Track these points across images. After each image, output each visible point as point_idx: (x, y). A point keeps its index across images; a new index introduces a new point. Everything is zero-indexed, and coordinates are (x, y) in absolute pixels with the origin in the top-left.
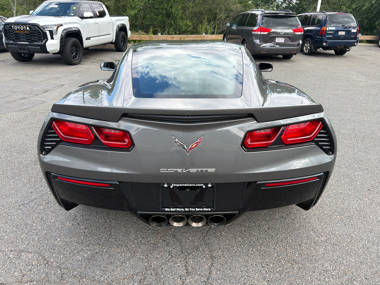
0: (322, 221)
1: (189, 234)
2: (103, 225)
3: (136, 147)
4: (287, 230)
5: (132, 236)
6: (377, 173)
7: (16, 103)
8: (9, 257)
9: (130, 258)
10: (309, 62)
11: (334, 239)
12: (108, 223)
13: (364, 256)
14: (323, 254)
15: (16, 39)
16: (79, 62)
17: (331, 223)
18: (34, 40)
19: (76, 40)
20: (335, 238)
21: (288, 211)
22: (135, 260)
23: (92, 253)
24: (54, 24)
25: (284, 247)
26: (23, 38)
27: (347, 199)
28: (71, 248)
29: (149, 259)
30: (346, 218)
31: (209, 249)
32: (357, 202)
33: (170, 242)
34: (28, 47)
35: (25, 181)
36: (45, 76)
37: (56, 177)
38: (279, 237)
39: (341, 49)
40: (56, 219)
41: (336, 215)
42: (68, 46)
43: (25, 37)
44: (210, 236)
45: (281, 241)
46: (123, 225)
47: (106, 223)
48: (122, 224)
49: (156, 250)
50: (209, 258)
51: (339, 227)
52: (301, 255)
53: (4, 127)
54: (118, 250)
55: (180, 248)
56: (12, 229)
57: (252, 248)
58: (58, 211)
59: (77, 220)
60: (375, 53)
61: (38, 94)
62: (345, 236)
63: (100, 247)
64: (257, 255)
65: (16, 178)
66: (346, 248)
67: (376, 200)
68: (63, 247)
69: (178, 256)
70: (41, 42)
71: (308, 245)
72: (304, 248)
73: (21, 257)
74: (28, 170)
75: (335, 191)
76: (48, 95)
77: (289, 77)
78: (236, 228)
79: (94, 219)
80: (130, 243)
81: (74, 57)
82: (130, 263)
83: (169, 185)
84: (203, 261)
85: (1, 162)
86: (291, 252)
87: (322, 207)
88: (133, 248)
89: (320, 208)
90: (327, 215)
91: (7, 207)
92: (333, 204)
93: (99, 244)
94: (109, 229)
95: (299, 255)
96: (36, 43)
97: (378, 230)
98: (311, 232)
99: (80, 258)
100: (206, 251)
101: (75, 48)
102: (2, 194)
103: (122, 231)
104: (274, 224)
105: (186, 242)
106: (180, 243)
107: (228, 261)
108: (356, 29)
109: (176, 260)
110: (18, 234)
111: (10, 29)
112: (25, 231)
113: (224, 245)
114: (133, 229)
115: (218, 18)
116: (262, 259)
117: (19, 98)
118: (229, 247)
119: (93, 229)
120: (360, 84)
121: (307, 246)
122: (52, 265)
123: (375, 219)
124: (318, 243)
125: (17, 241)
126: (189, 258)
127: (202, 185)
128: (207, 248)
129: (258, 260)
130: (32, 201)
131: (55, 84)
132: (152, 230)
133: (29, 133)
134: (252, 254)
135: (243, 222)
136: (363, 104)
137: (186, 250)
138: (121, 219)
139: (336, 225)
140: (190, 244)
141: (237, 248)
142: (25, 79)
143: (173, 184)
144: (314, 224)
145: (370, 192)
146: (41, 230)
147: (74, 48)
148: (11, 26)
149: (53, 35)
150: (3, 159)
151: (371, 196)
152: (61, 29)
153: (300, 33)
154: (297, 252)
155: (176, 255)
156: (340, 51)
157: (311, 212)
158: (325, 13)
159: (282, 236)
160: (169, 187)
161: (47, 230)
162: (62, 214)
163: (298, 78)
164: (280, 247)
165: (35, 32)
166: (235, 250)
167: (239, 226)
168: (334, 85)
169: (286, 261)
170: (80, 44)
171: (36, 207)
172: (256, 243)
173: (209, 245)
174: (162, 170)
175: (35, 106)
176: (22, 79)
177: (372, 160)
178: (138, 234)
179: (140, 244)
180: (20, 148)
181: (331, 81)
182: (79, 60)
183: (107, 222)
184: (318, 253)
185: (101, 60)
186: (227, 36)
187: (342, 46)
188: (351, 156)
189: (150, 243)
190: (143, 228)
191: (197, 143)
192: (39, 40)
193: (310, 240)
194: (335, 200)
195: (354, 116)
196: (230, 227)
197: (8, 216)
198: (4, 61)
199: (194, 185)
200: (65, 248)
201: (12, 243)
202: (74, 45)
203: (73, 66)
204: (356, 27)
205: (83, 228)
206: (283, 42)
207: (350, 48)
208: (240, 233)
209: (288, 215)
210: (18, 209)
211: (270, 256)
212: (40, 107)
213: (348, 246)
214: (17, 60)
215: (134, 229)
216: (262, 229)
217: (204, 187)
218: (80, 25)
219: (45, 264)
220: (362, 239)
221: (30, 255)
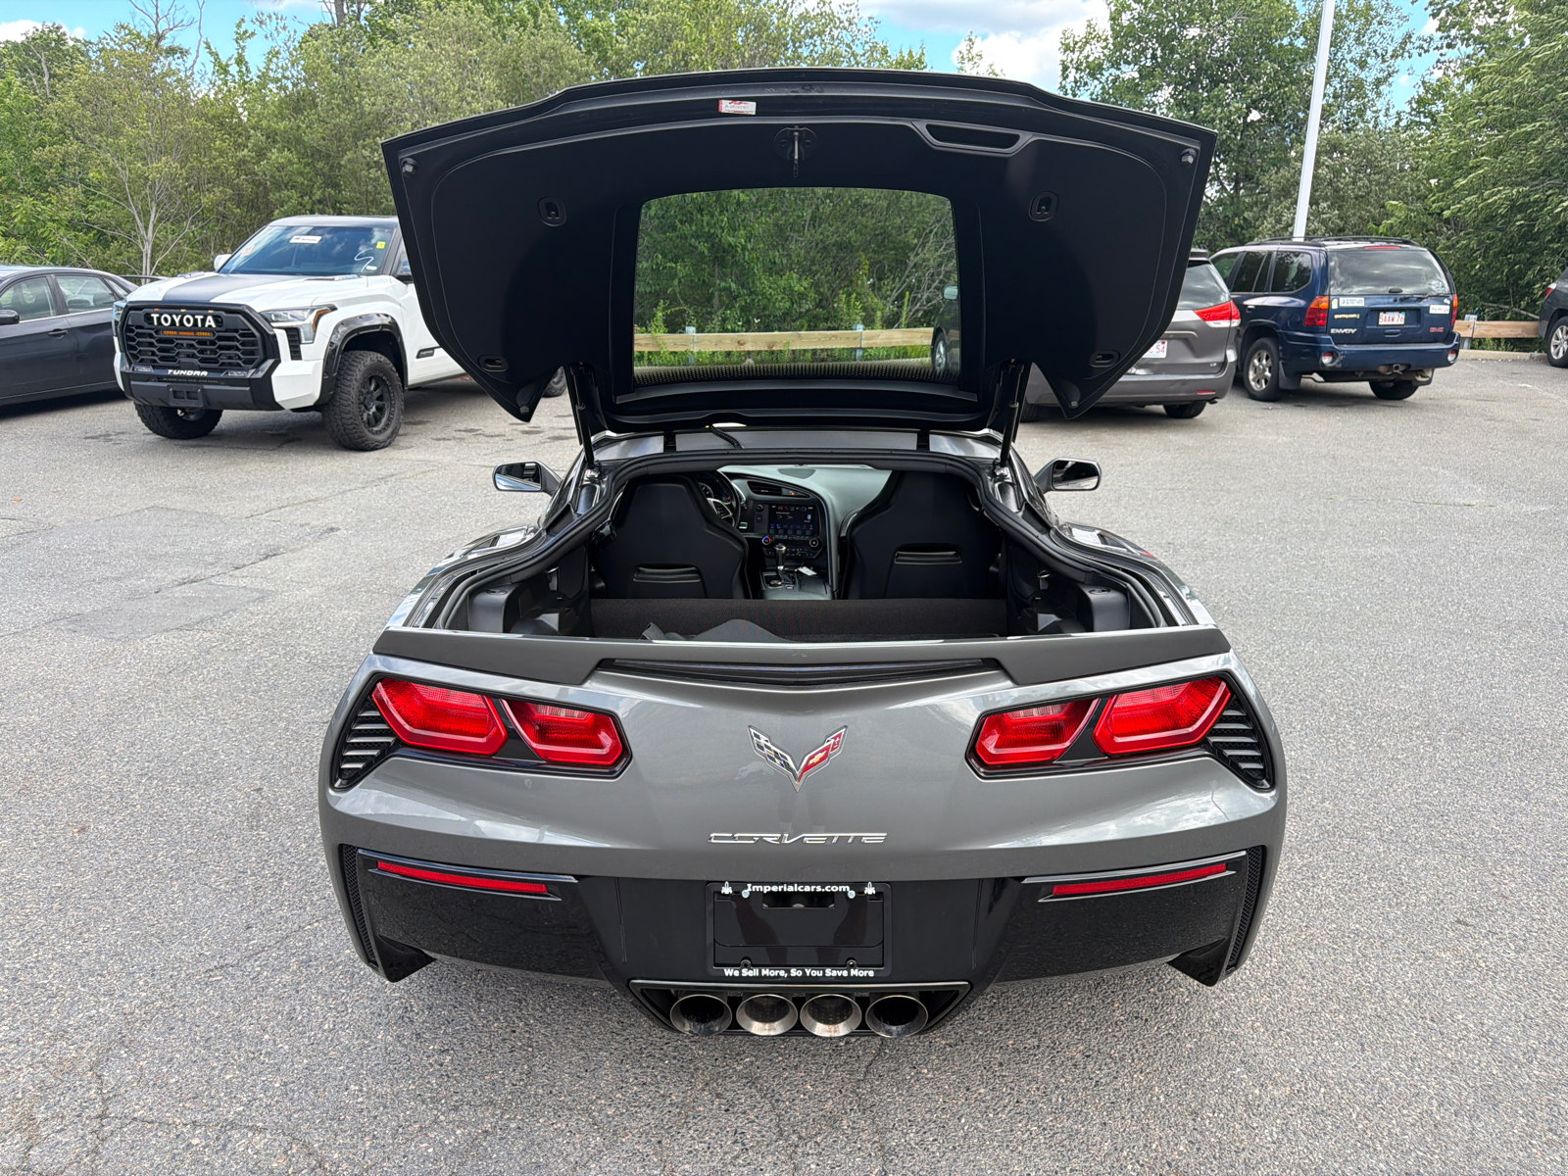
0: (1281, 1030)
1: (803, 1074)
2: (504, 1040)
3: (635, 762)
4: (1151, 1061)
5: (606, 1079)
6: (1496, 863)
7: (163, 598)
8: (189, 1145)
9: (600, 1152)
10: (1269, 430)
11: (1317, 1092)
12: (521, 1033)
13: (1421, 1154)
14: (1274, 1143)
15: (162, 359)
16: (389, 438)
17: (1313, 1038)
18: (230, 364)
19: (383, 358)
20: (1323, 1090)
21: (1160, 994)
22: (619, 1158)
23: (469, 1134)
24: (307, 303)
25: (1139, 1120)
26: (188, 356)
27: (1378, 955)
28: (397, 1116)
29: (668, 1156)
30: (1368, 1021)
31: (874, 1123)
32: (1412, 964)
33: (739, 1099)
34: (206, 387)
35: (222, 886)
36: (266, 493)
37: (374, 863)
38: (1123, 1084)
39: (1392, 378)
40: (339, 1020)
41: (1331, 1011)
42: (351, 380)
43: (195, 352)
44: (877, 1080)
45: (1129, 1100)
46: (573, 1040)
47: (514, 1032)
48: (568, 1038)
49: (690, 1125)
50: (873, 1154)
51: (1339, 1054)
52: (1197, 1146)
53: (130, 690)
54: (559, 1125)
55: (771, 1120)
56: (191, 1052)
57: (1024, 1122)
58: (343, 991)
59: (412, 1022)
60: (1536, 388)
61: (244, 566)
62: (1358, 1084)
63: (498, 1112)
64: (1043, 1146)
65: (190, 875)
66: (1360, 1126)
67: (1483, 957)
68: (369, 1112)
69: (768, 1145)
70: (253, 370)
71: (1225, 1114)
72: (1210, 1123)
73: (230, 1146)
74: (228, 848)
75: (1334, 926)
76: (280, 568)
77: (1189, 489)
78: (969, 1054)
79: (472, 1020)
80: (599, 1102)
81: (373, 421)
82: (600, 1167)
83: (738, 885)
84: (853, 1163)
85: (133, 820)
86: (1161, 1138)
87: (1282, 982)
88: (610, 1119)
89: (1276, 987)
90: (1300, 1009)
91: (168, 976)
92: (1324, 973)
93: (491, 1102)
94: (524, 1053)
95: (1191, 1149)
96: (236, 374)
97: (1479, 1065)
98: (1238, 1070)
99: (430, 1150)
100: (863, 1131)
101: (375, 390)
102: (147, 932)
103: (571, 1062)
104: (1107, 1039)
105: (793, 1100)
106: (773, 1105)
107: (940, 1165)
108: (1449, 302)
109: (760, 1159)
110: (214, 1068)
111: (146, 325)
112: (236, 1057)
113: (927, 1112)
114: (608, 1054)
115: (911, 264)
116: (1060, 1157)
117: (173, 581)
118: (944, 1117)
119: (471, 1053)
120: (1463, 519)
121: (1222, 1115)
122: (336, 1171)
123: (1472, 1026)
124: (1259, 1106)
125: (213, 1091)
126: (803, 1152)
127: (844, 888)
128: (865, 1121)
129: (1044, 1161)
130: (251, 955)
131: (302, 526)
132: (675, 1058)
133: (220, 713)
134: (1023, 1142)
135: (996, 1032)
136: (1470, 596)
137: (793, 1126)
138: (563, 1020)
139: (1329, 1044)
140: (808, 1107)
141: (971, 1120)
142: (191, 507)
143: (749, 885)
144: (1250, 1042)
145: (1463, 928)
146: (290, 1056)
147: (372, 388)
148: (149, 314)
149: (300, 343)
150: (138, 806)
151: (1467, 946)
152: (328, 323)
153: (1224, 324)
154: (1182, 1138)
155: (758, 1142)
156: (1392, 384)
157: (1243, 998)
158: (1320, 246)
159: (1134, 1083)
160: (737, 893)
161: (310, 1057)
162: (357, 1001)
163: (1222, 493)
164: (1123, 1118)
165: (236, 335)
166: (966, 1128)
167: (980, 1046)
168: (1362, 522)
169: (1142, 1166)
170: (397, 375)
171: (266, 977)
172: (1040, 1105)
173: (874, 1110)
174: (716, 838)
175: (234, 610)
176: (179, 506)
177: (1484, 813)
178: (627, 1071)
179: (635, 1107)
180: (192, 766)
181: (1350, 504)
182: (390, 430)
183: (518, 1031)
184: (1257, 1140)
185: (471, 430)
186: (947, 333)
187: (1397, 368)
188: (1407, 798)
189: (668, 1101)
190: (642, 1053)
191: (827, 749)
192: (248, 362)
193: (1234, 1096)
194: (1333, 957)
195: (1432, 643)
196: (948, 1049)
197: (174, 1006)
198: (110, 435)
199: (819, 889)
200: (376, 1117)
201: (194, 1098)
202: (375, 376)
203: (367, 454)
204: (1446, 296)
205: (434, 1049)
206: (1163, 355)
207: (1430, 375)
208: (985, 1071)
209: (1156, 1009)
210: (206, 984)
211: (1088, 1150)
212: (252, 614)
213: (1368, 1119)
214: (156, 432)
215: (611, 1054)
216: (1063, 1059)
217: (852, 894)
218: (398, 307)
219: (313, 1169)
220: (1418, 1094)
221: (258, 1138)
